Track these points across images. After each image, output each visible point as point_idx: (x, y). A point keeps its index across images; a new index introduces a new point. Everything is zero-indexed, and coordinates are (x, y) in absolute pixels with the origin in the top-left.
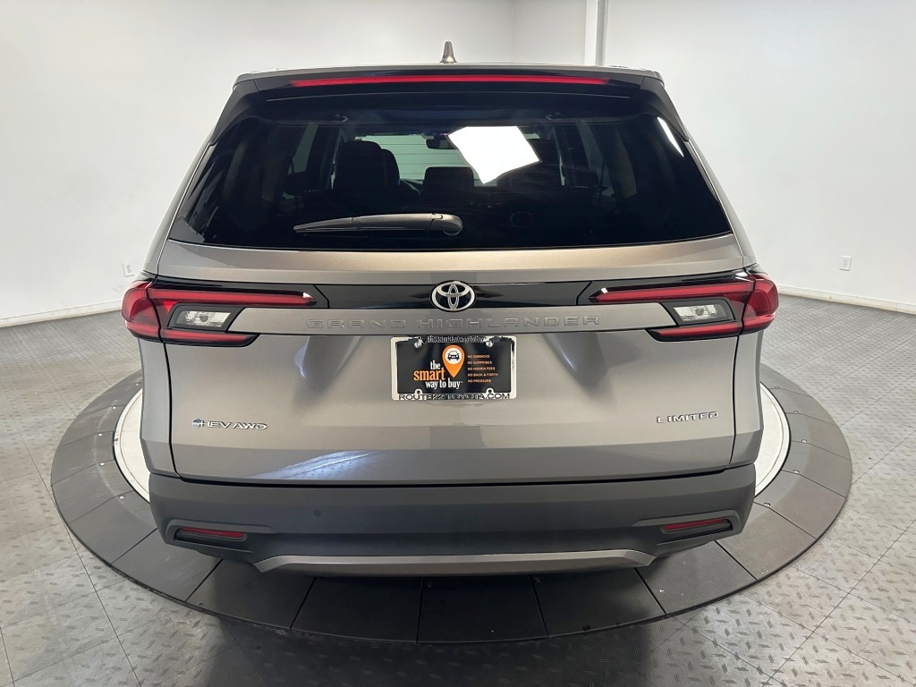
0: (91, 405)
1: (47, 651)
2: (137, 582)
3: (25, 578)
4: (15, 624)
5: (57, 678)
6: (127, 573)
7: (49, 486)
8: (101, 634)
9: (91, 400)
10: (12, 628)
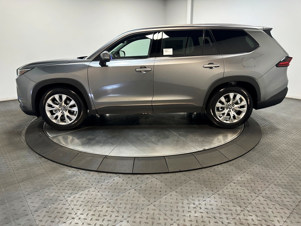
0: (35, 120)
1: (27, 176)
2: (52, 161)
3: (19, 160)
4: (18, 170)
5: (31, 182)
6: (49, 159)
7: (24, 140)
8: (42, 172)
9: (35, 119)
10: (17, 171)
